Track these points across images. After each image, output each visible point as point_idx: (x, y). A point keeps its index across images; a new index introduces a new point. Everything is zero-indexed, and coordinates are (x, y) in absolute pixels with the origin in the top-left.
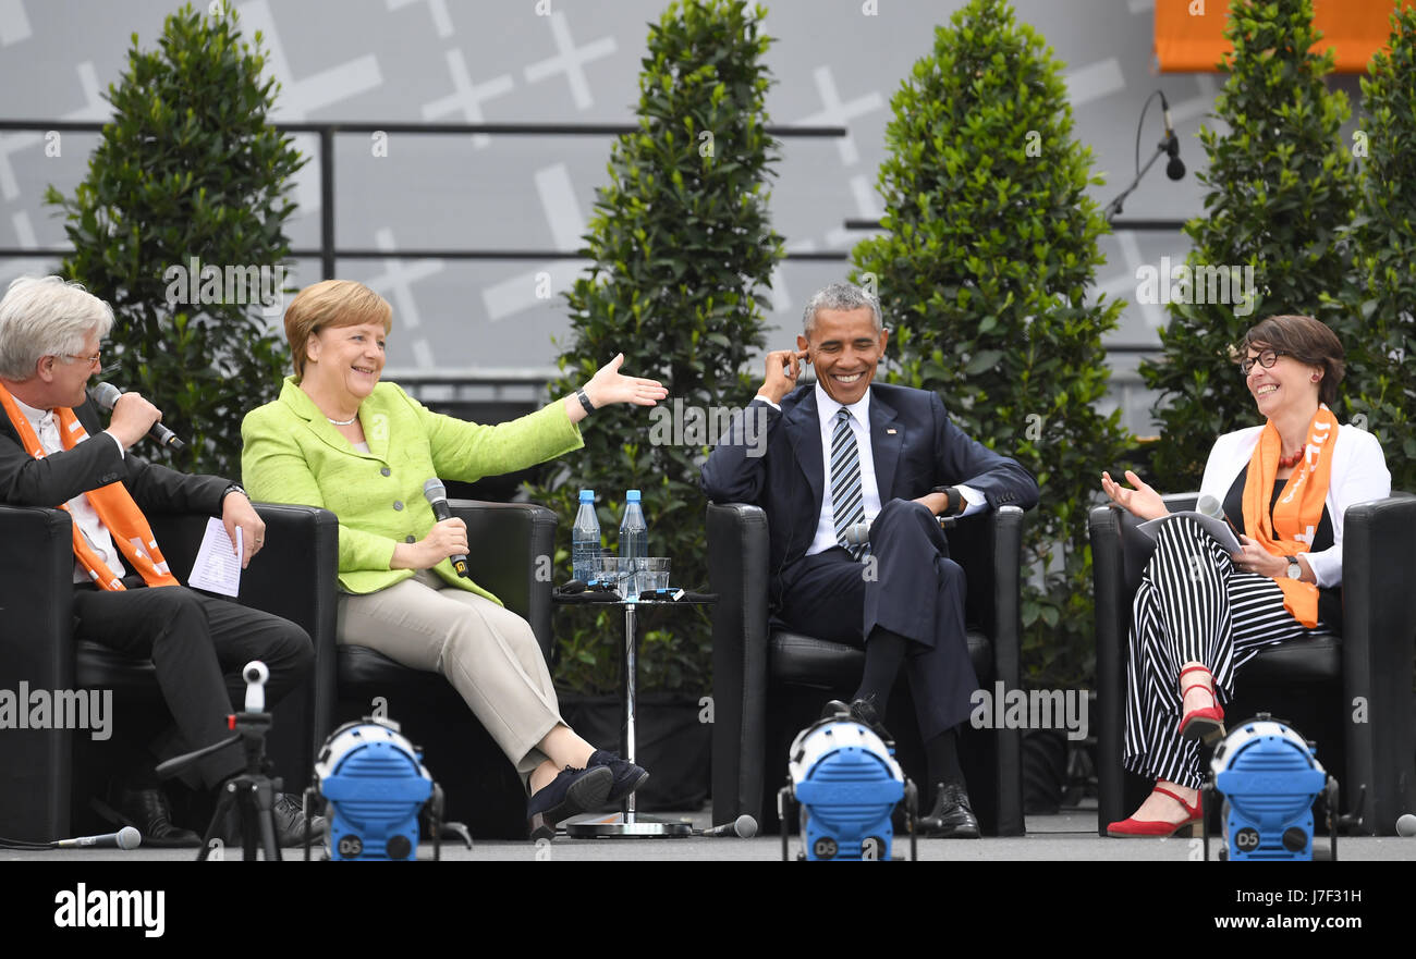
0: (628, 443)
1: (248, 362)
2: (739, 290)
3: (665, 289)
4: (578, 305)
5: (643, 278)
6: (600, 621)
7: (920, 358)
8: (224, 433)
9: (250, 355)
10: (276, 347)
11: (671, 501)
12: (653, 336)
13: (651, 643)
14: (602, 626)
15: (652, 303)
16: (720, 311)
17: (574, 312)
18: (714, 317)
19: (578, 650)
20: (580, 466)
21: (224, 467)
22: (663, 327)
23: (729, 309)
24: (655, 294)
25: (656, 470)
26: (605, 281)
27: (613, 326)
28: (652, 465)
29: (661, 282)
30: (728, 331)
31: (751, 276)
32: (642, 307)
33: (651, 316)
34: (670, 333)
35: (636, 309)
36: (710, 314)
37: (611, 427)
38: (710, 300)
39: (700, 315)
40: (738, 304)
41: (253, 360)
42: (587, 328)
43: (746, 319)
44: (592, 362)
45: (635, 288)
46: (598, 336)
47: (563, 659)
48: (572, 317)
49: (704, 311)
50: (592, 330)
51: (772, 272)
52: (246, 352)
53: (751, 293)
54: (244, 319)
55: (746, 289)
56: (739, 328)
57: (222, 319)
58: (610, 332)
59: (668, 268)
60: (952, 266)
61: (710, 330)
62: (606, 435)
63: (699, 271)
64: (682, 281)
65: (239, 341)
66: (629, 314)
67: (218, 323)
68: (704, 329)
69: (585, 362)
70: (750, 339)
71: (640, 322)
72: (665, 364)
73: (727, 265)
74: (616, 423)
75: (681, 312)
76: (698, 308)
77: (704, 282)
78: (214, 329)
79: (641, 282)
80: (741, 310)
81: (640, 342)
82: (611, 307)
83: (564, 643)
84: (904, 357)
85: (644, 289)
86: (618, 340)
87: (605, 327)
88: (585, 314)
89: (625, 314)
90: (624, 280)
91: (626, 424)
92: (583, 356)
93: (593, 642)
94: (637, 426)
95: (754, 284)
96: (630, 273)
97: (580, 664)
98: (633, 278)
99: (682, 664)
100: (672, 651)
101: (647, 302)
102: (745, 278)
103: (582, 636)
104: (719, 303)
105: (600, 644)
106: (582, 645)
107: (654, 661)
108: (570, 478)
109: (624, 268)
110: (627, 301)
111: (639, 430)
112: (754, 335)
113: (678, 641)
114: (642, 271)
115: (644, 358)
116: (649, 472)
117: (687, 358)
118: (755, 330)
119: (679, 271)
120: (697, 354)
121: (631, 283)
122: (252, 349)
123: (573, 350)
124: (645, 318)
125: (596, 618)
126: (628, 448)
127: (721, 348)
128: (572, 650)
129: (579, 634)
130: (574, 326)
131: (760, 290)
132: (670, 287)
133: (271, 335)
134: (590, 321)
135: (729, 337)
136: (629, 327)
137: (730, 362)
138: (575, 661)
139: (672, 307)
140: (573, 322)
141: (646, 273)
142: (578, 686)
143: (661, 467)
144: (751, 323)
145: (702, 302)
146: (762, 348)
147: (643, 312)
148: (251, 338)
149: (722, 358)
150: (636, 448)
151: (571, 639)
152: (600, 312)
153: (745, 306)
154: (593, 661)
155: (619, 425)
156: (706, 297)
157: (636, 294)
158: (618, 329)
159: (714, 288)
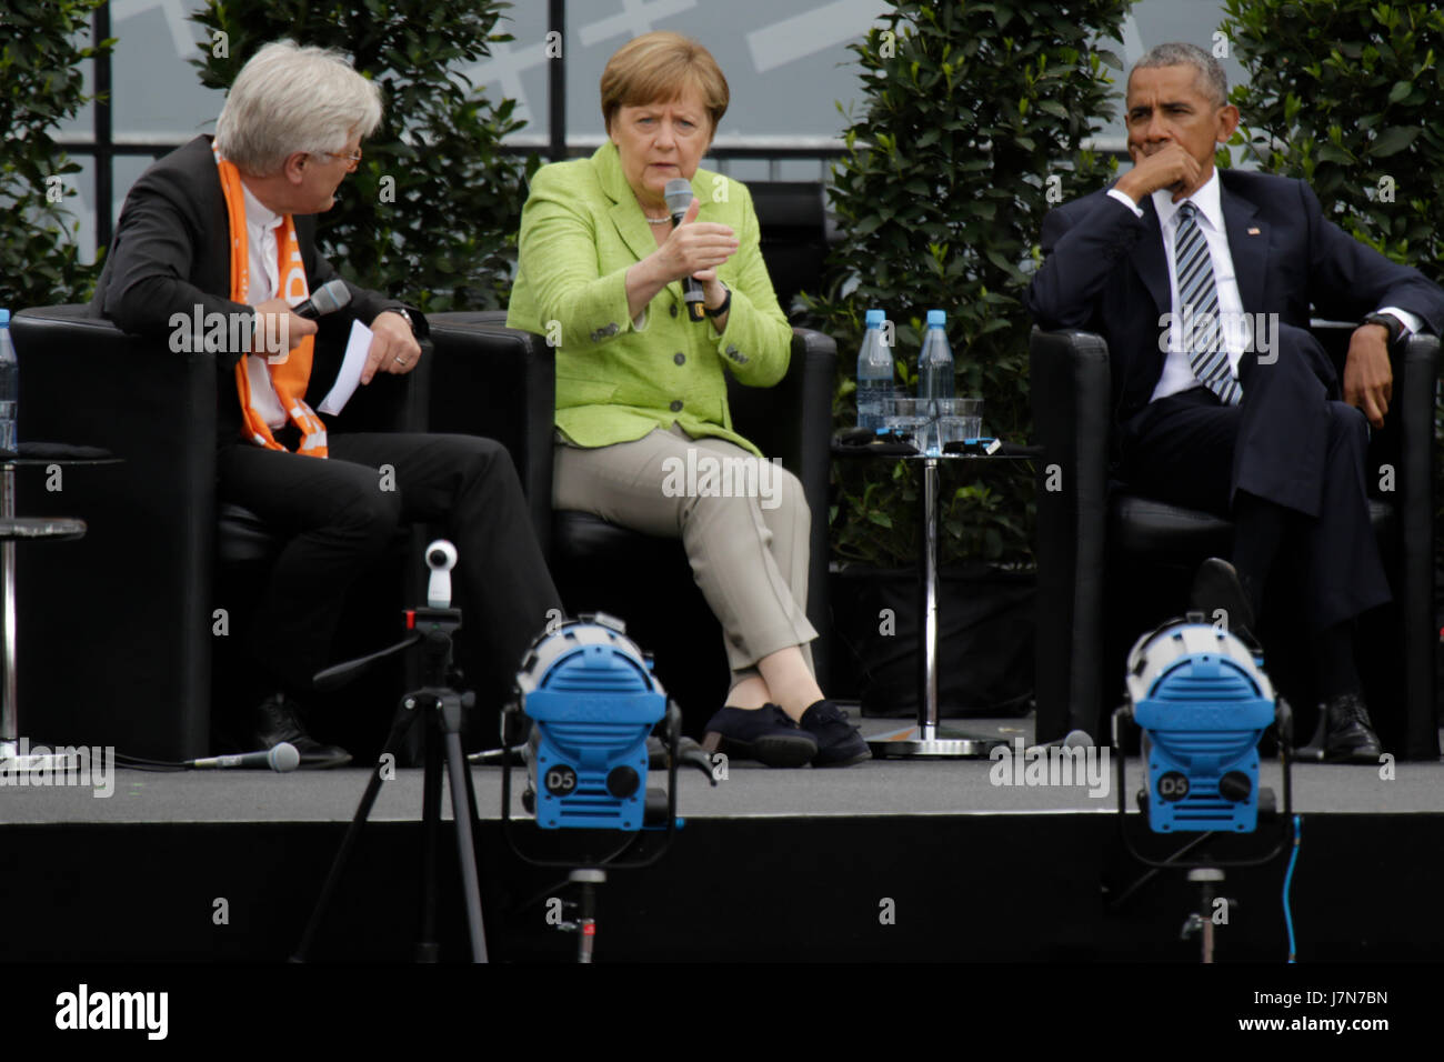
0: (935, 242)
1: (449, 135)
2: (1080, 45)
3: (985, 43)
4: (872, 62)
5: (957, 28)
6: (898, 472)
8: (416, 225)
9: (450, 124)
10: (484, 113)
11: (991, 318)
12: (969, 104)
13: (963, 501)
14: (901, 477)
15: (967, 60)
16: (1054, 73)
17: (868, 72)
18: (1048, 79)
19: (869, 508)
20: (873, 271)
21: (416, 267)
22: (980, 92)
23: (1068, 69)
24: (970, 50)
25: (972, 277)
26: (908, 32)
27: (918, 90)
28: (966, 270)
29: (979, 34)
30: (1065, 98)
31: (1095, 26)
32: (955, 66)
33: (967, 77)
34: (991, 99)
35: (947, 67)
36: (1043, 76)
37: (914, 222)
38: (1043, 57)
39: (1029, 78)
40: (1079, 63)
41: (454, 131)
42: (884, 93)
43: (1087, 81)
44: (889, 136)
45: (945, 40)
46: (897, 104)
47: (850, 520)
48: (864, 77)
49: (1036, 72)
50: (888, 95)
51: (1124, 21)
52: (446, 120)
53: (1094, 49)
54: (442, 77)
55: (1088, 43)
56: (1080, 94)
57: (414, 77)
58: (912, 98)
59: (989, 14)
60: (1355, 14)
61: (1043, 97)
62: (907, 232)
63: (1029, 21)
64: (1007, 32)
65: (436, 105)
66: (939, 74)
67: (409, 82)
68: (1035, 94)
69: (881, 137)
70: (1094, 108)
71: (951, 85)
72: (984, 140)
73: (1065, 12)
74: (920, 217)
75: (1004, 72)
76: (1028, 68)
77: (1035, 34)
78: (404, 89)
79: (953, 33)
80: (1083, 70)
81: (952, 113)
82: (915, 67)
83: (851, 498)
85: (957, 43)
86: (924, 109)
87: (906, 90)
88: (881, 74)
89: (933, 74)
90: (931, 31)
91: (932, 217)
92: (880, 129)
93: (889, 497)
94: (949, 220)
95: (1098, 36)
96: (940, 22)
97: (872, 526)
98: (943, 28)
99: (1001, 528)
100: (989, 511)
101: (961, 60)
102: (1088, 29)
103: (874, 490)
104: (1054, 61)
105: (897, 501)
106: (874, 502)
107: (966, 524)
108: (860, 286)
109: (932, 15)
110: (935, 57)
111: (951, 225)
112: (1100, 103)
113: (998, 498)
114: (955, 19)
115: (956, 133)
116: (964, 280)
117: (1012, 133)
118: (1101, 97)
119: (1003, 20)
120: (1025, 126)
121: (940, 34)
122: (452, 117)
123: (866, 121)
124: (957, 81)
125: (892, 468)
126: (935, 249)
127: (1058, 120)
128: (861, 510)
129: (870, 488)
130: (867, 90)
131: (1106, 43)
132: (990, 40)
133: (477, 97)
134: (887, 84)
135: (1067, 106)
136: (938, 91)
137: (1067, 138)
138: (865, 522)
139: (993, 66)
140: (866, 84)
141: (960, 21)
142: (870, 555)
143: (978, 273)
144: (1094, 87)
145: (1033, 59)
146: (1109, 121)
147: (956, 72)
148: (451, 102)
149: (1057, 133)
150: (946, 248)
151: (859, 493)
152: (901, 73)
153: (1088, 63)
154: (888, 524)
155: (924, 219)
156: (1038, 53)
157: (947, 49)
158: (923, 95)
159: (1047, 42)
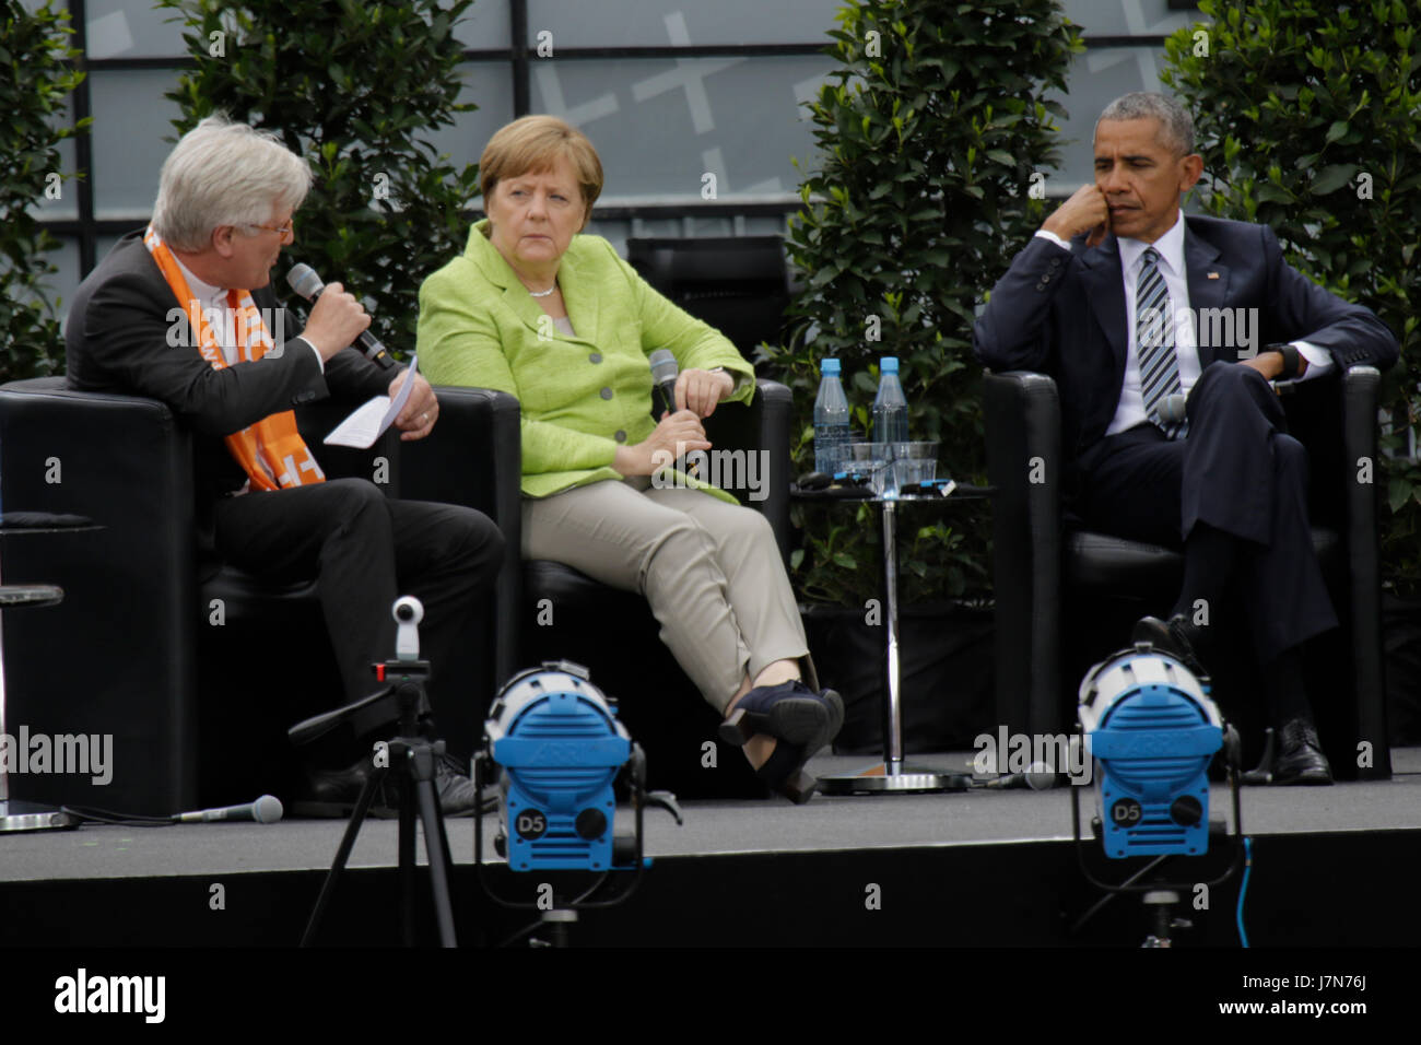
0: (891, 291)
1: (415, 200)
2: (1026, 96)
3: (933, 97)
4: (824, 118)
5: (905, 83)
6: (861, 515)
7: (1255, 175)
8: (387, 289)
9: (417, 192)
10: (449, 179)
11: (947, 362)
12: (920, 156)
13: (925, 541)
14: (864, 520)
15: (917, 113)
16: (1002, 122)
17: (822, 128)
18: (995, 129)
19: (834, 551)
20: (832, 320)
21: (388, 331)
22: (931, 142)
23: (1013, 119)
24: (920, 103)
25: (927, 323)
26: (859, 88)
27: (870, 144)
28: (921, 316)
29: (929, 88)
30: (1012, 146)
31: (1040, 77)
32: (905, 120)
33: (917, 130)
34: (940, 150)
35: (898, 122)
36: (989, 126)
37: (870, 271)
38: (989, 109)
39: (977, 128)
40: (1025, 113)
41: (421, 197)
42: (837, 148)
43: (1034, 130)
44: (842, 191)
45: (895, 94)
46: (850, 158)
47: (816, 563)
48: (817, 133)
49: (982, 122)
50: (841, 149)
51: (1067, 72)
52: (412, 187)
53: (1040, 99)
54: (408, 146)
55: (1034, 93)
56: (1027, 143)
57: (381, 146)
58: (865, 151)
59: (936, 68)
60: (1291, 58)
61: (990, 147)
62: (863, 281)
63: (975, 73)
64: (953, 86)
65: (403, 173)
66: (889, 128)
67: (376, 152)
68: (983, 144)
69: (833, 190)
70: (1041, 156)
71: (902, 138)
72: (934, 190)
73: (1010, 63)
74: (875, 265)
75: (953, 124)
76: (975, 119)
77: (981, 86)
78: (370, 158)
79: (902, 88)
80: (1029, 119)
81: (903, 162)
82: (866, 121)
83: (817, 542)
84: (1235, 173)
85: (907, 96)
86: (876, 162)
87: (859, 145)
88: (834, 130)
89: (884, 128)
90: (880, 86)
91: (887, 267)
92: (832, 182)
93: (854, 540)
94: (903, 269)
95: (1045, 87)
96: (889, 78)
97: (838, 568)
98: (893, 84)
99: (964, 566)
100: (951, 550)
101: (911, 113)
102: (1032, 79)
103: (839, 534)
104: (1000, 112)
105: (862, 543)
106: (839, 545)
107: (930, 563)
108: (819, 335)
109: (881, 70)
110: (885, 111)
111: (906, 273)
112: (1047, 151)
113: (959, 537)
114: (904, 73)
115: (908, 183)
116: (918, 326)
117: (962, 182)
118: (1048, 144)
119: (950, 74)
120: (974, 176)
121: (890, 89)
122: (418, 184)
123: (820, 175)
124: (909, 132)
125: (855, 512)
126: (890, 297)
127: (1006, 168)
128: (826, 552)
129: (835, 531)
130: (821, 145)
131: (1052, 93)
132: (938, 93)
133: (442, 165)
134: (839, 139)
135: (1015, 155)
136: (890, 144)
137: (1015, 186)
138: (831, 565)
139: (942, 118)
140: (819, 140)
141: (909, 76)
142: (837, 597)
143: (933, 319)
144: (1041, 136)
145: (979, 111)
146: (1056, 168)
147: (906, 126)
148: (417, 170)
149: (1007, 181)
150: (900, 296)
151: (825, 538)
152: (852, 127)
153: (1034, 114)
154: (853, 565)
155: (878, 269)
156: (984, 105)
157: (897, 103)
158: (875, 148)
159: (993, 94)
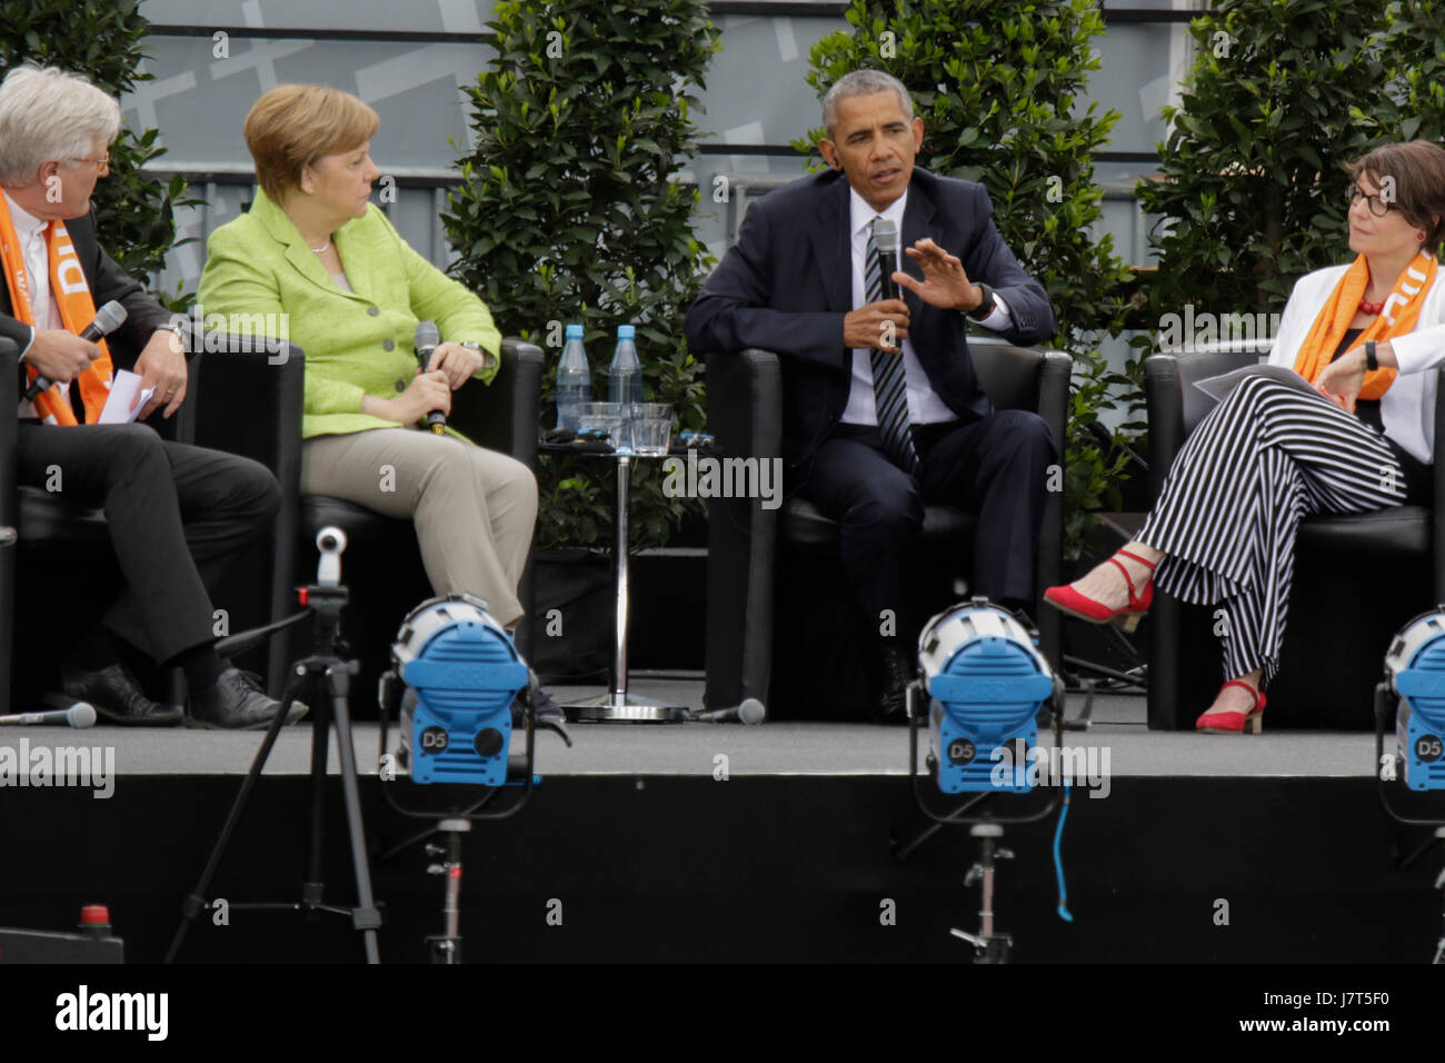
0: (542, 264)
2: (668, 90)
4: (483, 103)
5: (560, 73)
10: (128, 142)
11: (590, 330)
12: (571, 140)
13: (564, 492)
15: (571, 101)
16: (648, 114)
17: (477, 110)
18: (642, 119)
23: (659, 111)
24: (573, 92)
25: (570, 295)
26: (517, 76)
27: (527, 127)
29: (582, 80)
30: (656, 135)
31: (682, 74)
32: (561, 107)
33: (570, 116)
35: (554, 108)
36: (637, 116)
37: (520, 244)
38: (638, 101)
39: (626, 118)
40: (667, 106)
42: (493, 129)
43: (675, 122)
44: (501, 168)
45: (552, 84)
46: (508, 140)
48: (475, 116)
49: (631, 113)
50: (498, 131)
51: (706, 70)
53: (681, 94)
55: (676, 88)
56: (669, 133)
58: (521, 134)
59: (590, 61)
60: (928, 70)
61: (637, 136)
62: (516, 253)
63: (625, 67)
64: (606, 78)
66: (546, 114)
68: (630, 133)
69: (492, 168)
70: (680, 147)
71: (557, 123)
73: (656, 60)
75: (604, 113)
76: (625, 109)
77: (630, 80)
79: (559, 78)
80: (670, 112)
81: (557, 147)
82: (525, 107)
85: (562, 86)
86: (533, 145)
87: (516, 128)
88: (491, 113)
89: (541, 114)
90: (541, 77)
91: (537, 241)
92: (490, 162)
95: (685, 83)
96: (546, 68)
98: (550, 74)
99: (596, 515)
100: (588, 502)
101: (565, 102)
102: (674, 75)
104: (646, 104)
107: (568, 513)
109: (540, 61)
110: (543, 99)
111: (555, 247)
112: (684, 141)
114: (560, 65)
117: (608, 166)
118: (684, 136)
119: (602, 67)
120: (621, 161)
121: (548, 79)
123: (477, 153)
124: (563, 119)
126: (542, 269)
127: (649, 155)
130: (477, 127)
131: (693, 89)
132: (589, 84)
134: (497, 121)
135: (658, 143)
136: (545, 129)
137: (656, 173)
139: (593, 107)
140: (476, 122)
141: (564, 67)
144: (680, 128)
145: (629, 103)
146: (690, 157)
147: (561, 113)
149: (647, 168)
150: (552, 269)
152: (513, 111)
153: (674, 107)
156: (634, 98)
157: (554, 92)
158: (532, 132)
159: (640, 87)
